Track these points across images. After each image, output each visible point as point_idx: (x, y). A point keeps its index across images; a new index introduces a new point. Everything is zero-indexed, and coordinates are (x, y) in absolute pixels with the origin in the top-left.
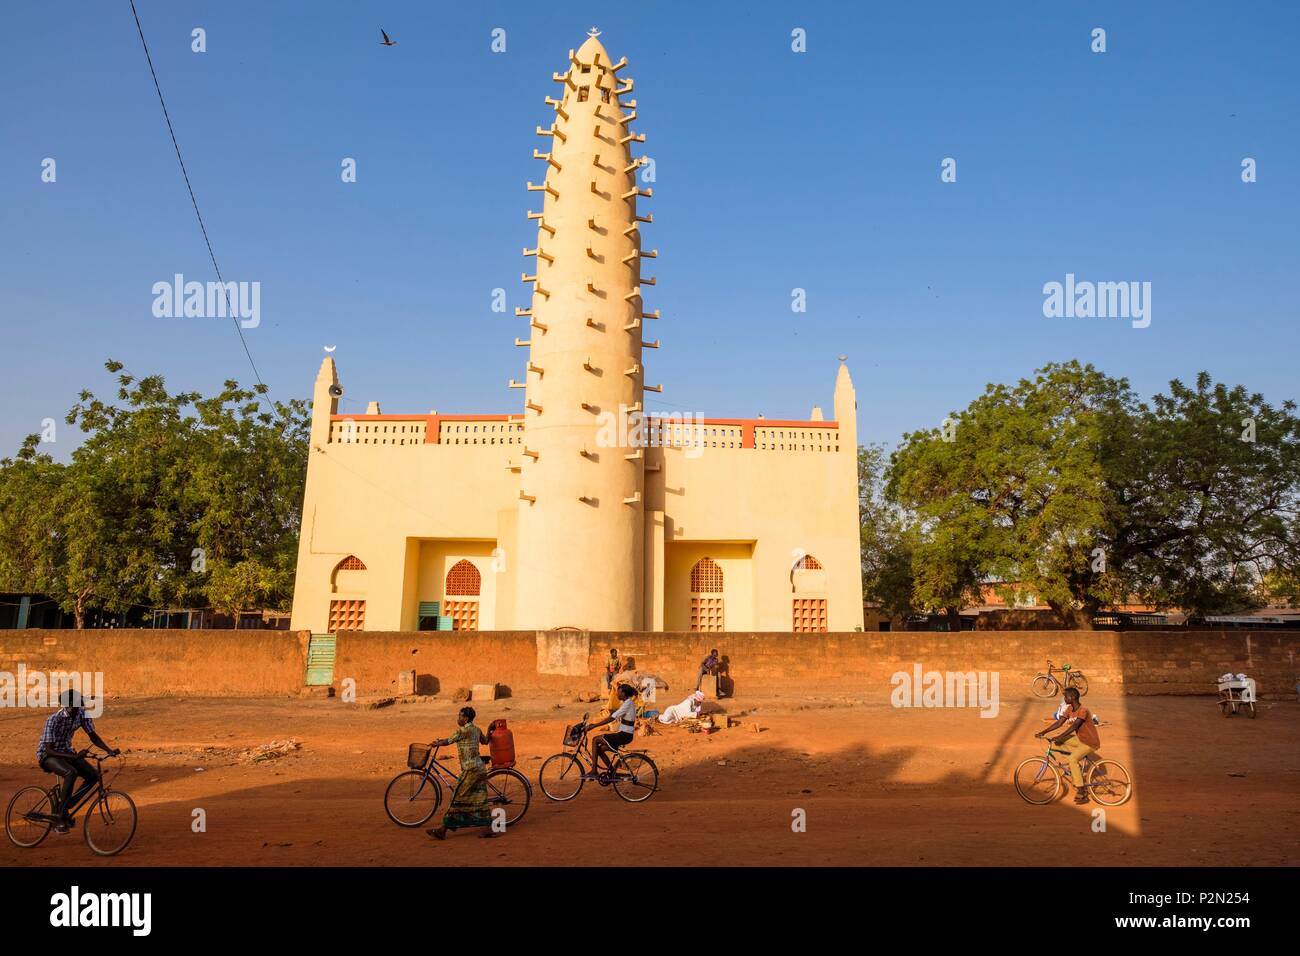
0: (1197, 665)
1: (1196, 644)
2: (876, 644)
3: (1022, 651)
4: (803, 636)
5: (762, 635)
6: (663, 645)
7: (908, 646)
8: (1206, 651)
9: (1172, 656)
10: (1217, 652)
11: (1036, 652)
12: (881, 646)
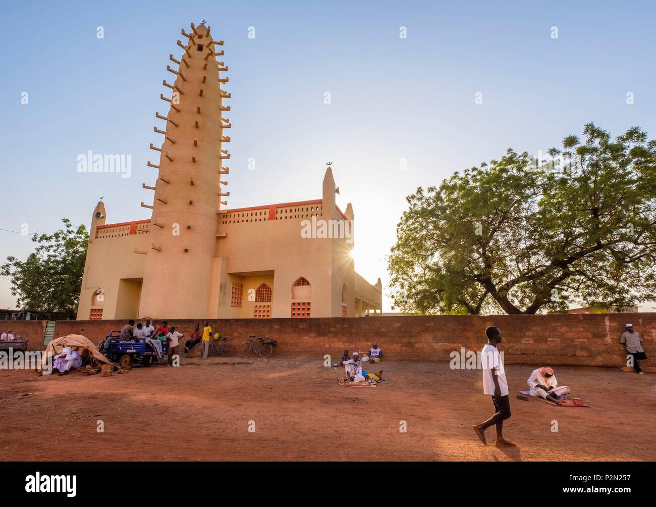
0: (553, 341)
1: (553, 324)
2: (303, 325)
3: (403, 330)
4: (260, 321)
5: (237, 320)
6: (186, 326)
7: (323, 327)
8: (563, 329)
9: (530, 334)
10: (573, 330)
11: (413, 330)
12: (306, 326)
